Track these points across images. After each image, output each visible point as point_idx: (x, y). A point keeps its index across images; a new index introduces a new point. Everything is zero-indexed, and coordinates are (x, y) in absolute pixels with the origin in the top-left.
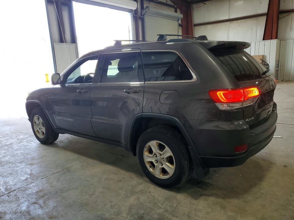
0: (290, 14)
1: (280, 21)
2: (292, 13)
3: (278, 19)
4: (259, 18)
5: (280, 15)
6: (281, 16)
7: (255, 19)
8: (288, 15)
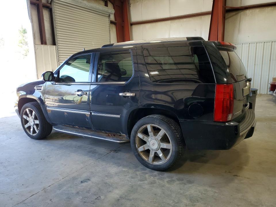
0: (238, 13)
1: (226, 21)
2: (240, 11)
3: (224, 19)
4: (203, 17)
5: (226, 15)
6: (228, 15)
7: (198, 18)
8: (236, 14)
